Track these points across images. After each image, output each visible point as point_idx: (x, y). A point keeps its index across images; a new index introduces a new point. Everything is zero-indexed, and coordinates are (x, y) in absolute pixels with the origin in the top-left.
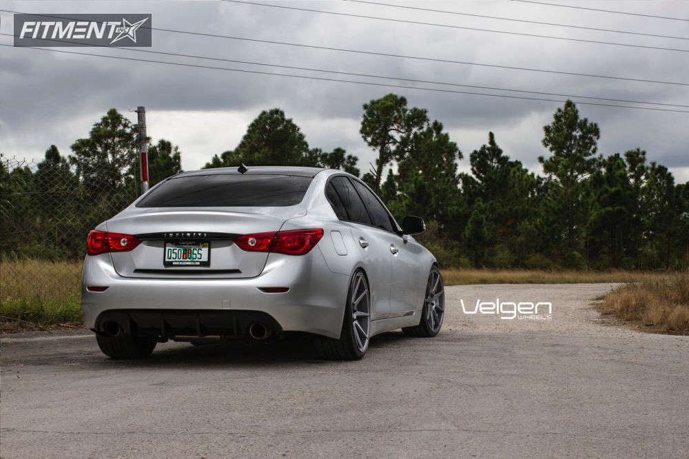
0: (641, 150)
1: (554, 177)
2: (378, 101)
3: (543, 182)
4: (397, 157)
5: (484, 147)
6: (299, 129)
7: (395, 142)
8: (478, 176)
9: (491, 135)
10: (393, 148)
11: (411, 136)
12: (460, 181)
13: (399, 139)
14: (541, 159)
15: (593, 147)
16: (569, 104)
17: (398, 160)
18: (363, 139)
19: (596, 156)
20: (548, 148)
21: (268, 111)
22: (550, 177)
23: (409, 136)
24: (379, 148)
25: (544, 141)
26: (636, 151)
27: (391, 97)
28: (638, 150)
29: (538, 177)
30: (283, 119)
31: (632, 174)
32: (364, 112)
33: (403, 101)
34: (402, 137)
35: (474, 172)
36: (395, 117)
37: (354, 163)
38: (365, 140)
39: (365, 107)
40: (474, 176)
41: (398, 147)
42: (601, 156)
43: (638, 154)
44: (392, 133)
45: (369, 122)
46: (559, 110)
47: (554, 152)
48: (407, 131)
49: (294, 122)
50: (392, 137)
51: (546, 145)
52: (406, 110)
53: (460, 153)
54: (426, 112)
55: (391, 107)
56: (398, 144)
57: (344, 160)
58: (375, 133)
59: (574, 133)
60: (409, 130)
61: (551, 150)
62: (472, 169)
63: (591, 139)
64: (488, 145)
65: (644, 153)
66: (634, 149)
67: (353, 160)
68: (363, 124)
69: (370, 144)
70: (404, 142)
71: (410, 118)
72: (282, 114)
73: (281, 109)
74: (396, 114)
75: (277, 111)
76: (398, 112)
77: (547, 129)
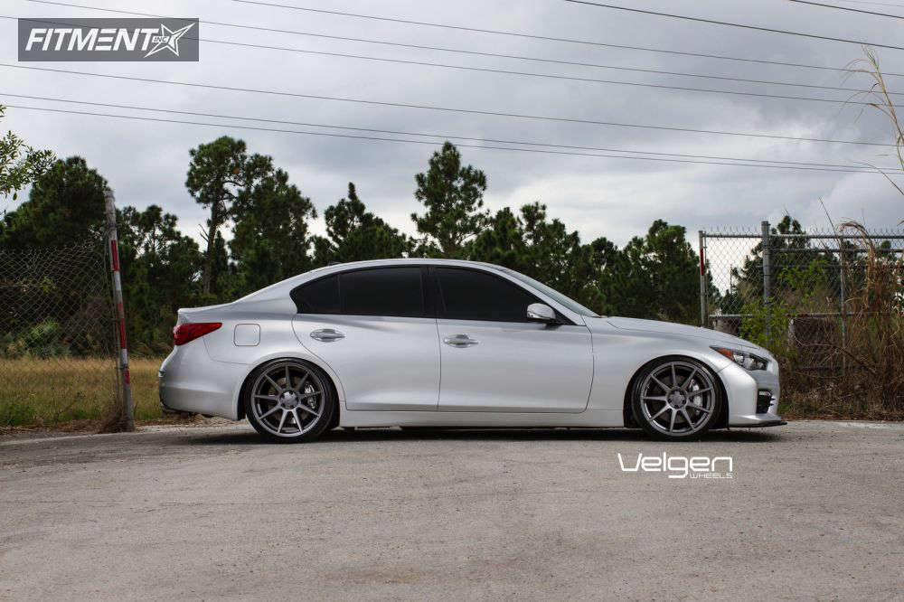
0: (541, 204)
1: (431, 238)
2: (209, 146)
3: (417, 245)
4: (235, 216)
5: (342, 202)
6: (106, 182)
7: (231, 197)
8: (335, 239)
9: (352, 187)
10: (228, 205)
11: (253, 190)
12: (312, 245)
13: (236, 194)
14: (414, 217)
15: (477, 201)
16: (448, 146)
17: (236, 220)
18: (189, 195)
19: (482, 210)
20: (423, 202)
21: (65, 160)
22: (426, 239)
23: (248, 189)
24: (211, 205)
25: (417, 194)
26: (535, 205)
27: (225, 141)
28: (537, 204)
29: (411, 238)
30: (85, 170)
31: (530, 233)
32: (191, 159)
33: (241, 146)
34: (239, 191)
35: (330, 234)
36: (231, 166)
37: (173, 224)
38: (193, 194)
39: (192, 153)
40: (330, 239)
41: (235, 204)
42: (489, 211)
43: (536, 209)
44: (227, 186)
45: (198, 172)
46: (436, 155)
47: (430, 207)
48: (246, 183)
49: (99, 173)
50: (227, 192)
51: (420, 199)
52: (245, 157)
53: (314, 211)
54: (270, 159)
55: (226, 153)
56: (234, 200)
57: (160, 220)
58: (205, 186)
59: (455, 183)
60: (249, 183)
61: (426, 204)
62: (328, 230)
63: (475, 190)
64: (348, 200)
65: (544, 208)
66: (532, 203)
67: (172, 220)
68: (190, 174)
69: (199, 201)
70: (243, 197)
71: (251, 167)
72: (83, 162)
73: (82, 157)
74: (232, 161)
75: (76, 160)
76: (235, 158)
77: (420, 178)
